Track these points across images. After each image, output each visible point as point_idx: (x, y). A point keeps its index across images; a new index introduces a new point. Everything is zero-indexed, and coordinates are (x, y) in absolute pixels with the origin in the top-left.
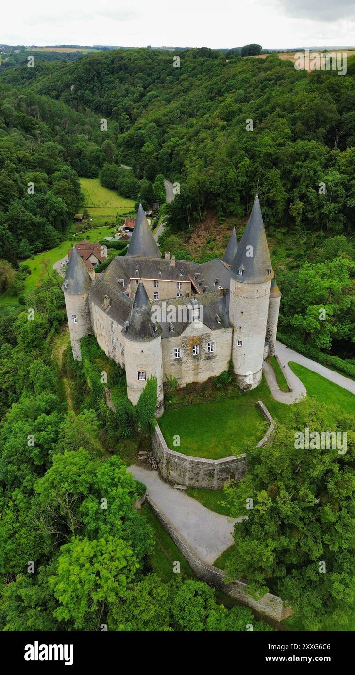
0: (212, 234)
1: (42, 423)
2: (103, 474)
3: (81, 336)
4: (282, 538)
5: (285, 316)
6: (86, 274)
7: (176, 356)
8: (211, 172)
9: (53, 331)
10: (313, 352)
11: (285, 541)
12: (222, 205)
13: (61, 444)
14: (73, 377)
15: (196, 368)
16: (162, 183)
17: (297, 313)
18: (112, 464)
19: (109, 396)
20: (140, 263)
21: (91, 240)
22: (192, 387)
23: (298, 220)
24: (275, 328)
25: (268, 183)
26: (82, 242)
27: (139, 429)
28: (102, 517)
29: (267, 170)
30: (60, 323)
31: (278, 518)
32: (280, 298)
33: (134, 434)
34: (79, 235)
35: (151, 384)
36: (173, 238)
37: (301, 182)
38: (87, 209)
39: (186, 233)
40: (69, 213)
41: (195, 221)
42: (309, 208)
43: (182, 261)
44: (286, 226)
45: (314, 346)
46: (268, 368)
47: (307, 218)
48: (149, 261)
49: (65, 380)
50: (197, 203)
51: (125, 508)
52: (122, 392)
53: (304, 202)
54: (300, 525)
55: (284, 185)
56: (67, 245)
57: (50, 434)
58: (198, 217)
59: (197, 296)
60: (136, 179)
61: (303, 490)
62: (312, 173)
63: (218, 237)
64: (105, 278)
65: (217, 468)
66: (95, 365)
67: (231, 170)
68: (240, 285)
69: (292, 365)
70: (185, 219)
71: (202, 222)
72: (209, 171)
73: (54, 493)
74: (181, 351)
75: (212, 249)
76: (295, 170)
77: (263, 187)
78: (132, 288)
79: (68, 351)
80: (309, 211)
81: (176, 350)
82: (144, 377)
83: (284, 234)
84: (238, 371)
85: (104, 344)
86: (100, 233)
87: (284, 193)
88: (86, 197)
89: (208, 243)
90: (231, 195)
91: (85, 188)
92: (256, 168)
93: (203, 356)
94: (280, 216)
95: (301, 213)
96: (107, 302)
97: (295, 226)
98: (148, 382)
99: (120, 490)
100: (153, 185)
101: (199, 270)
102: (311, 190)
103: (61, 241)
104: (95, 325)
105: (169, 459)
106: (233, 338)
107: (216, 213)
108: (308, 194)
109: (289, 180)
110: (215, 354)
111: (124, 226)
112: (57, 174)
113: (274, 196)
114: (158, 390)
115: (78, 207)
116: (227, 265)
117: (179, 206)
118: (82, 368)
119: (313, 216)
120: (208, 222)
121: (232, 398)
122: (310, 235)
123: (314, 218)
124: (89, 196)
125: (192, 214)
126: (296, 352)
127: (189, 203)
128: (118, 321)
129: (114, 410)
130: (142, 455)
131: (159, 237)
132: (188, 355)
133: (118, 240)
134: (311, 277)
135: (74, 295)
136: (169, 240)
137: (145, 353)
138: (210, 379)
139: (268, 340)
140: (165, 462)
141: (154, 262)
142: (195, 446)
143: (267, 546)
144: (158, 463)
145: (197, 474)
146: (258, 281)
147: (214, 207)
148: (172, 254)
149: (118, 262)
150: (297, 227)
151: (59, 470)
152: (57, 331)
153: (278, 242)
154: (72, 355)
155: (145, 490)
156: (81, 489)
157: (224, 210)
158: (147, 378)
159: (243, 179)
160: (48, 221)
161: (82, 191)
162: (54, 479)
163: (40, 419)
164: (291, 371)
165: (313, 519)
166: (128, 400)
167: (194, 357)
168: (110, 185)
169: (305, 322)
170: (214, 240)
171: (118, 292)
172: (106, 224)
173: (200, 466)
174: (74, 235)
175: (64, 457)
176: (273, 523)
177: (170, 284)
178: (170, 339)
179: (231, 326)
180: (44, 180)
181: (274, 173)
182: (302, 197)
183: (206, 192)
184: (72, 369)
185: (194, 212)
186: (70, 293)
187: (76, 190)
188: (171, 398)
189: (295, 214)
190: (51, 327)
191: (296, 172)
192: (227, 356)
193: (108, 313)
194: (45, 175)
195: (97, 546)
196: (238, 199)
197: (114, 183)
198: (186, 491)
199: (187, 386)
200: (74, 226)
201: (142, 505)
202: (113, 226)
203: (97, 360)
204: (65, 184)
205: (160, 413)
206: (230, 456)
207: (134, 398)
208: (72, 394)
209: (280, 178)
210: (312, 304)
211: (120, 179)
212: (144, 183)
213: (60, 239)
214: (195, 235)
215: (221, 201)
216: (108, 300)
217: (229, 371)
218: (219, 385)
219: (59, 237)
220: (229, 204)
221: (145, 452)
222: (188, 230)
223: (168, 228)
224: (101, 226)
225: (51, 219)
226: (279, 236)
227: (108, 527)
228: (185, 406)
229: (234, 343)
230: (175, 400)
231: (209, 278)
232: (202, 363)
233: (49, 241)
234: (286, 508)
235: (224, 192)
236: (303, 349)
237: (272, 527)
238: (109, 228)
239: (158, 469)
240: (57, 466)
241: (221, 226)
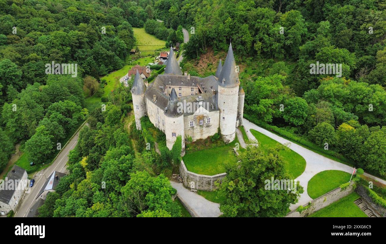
0: (210, 61)
1: (123, 160)
2: (157, 182)
3: (141, 116)
4: (241, 204)
5: (248, 105)
6: (143, 84)
7: (191, 125)
8: (210, 25)
9: (124, 115)
10: (263, 124)
11: (242, 205)
12: (216, 44)
13: (134, 169)
14: (137, 139)
15: (202, 131)
16: (181, 31)
17: (255, 104)
18: (161, 178)
19: (157, 146)
20: (171, 78)
21: (141, 65)
22: (199, 141)
23: (259, 52)
24: (242, 111)
25: (242, 32)
26: (136, 66)
27: (173, 163)
28: (156, 201)
29: (241, 24)
30: (128, 110)
31: (239, 195)
32: (244, 95)
33: (170, 165)
34: (134, 62)
35: (179, 139)
36: (189, 64)
37: (260, 31)
38: (138, 46)
39: (196, 60)
40: (127, 49)
41: (201, 53)
42: (265, 46)
43: (194, 77)
44: (252, 56)
45: (264, 121)
46: (238, 132)
47: (264, 52)
48: (176, 77)
49: (132, 140)
50: (202, 43)
51: (167, 197)
52: (164, 144)
53: (262, 42)
54: (249, 198)
55: (251, 33)
56: (127, 68)
57: (128, 164)
58: (202, 51)
59: (201, 94)
60: (166, 28)
61: (250, 181)
62: (266, 26)
63: (214, 63)
64: (153, 86)
65: (212, 179)
66: (149, 131)
67: (221, 24)
68: (223, 89)
69: (252, 131)
70: (195, 53)
71: (205, 54)
72: (208, 25)
73: (132, 191)
74: (194, 123)
75: (210, 69)
76: (257, 24)
77: (239, 34)
78: (168, 91)
79: (133, 125)
80: (265, 48)
81: (191, 122)
82: (175, 136)
83: (251, 60)
84: (223, 133)
85: (153, 120)
86: (146, 61)
87: (251, 37)
88: (137, 39)
89: (209, 66)
90: (221, 39)
91: (136, 34)
92: (235, 23)
93: (205, 125)
94: (248, 50)
95: (260, 48)
96: (155, 98)
97: (257, 56)
98: (177, 138)
99: (165, 188)
100: (176, 32)
101: (202, 81)
102: (266, 36)
103: (124, 65)
104: (148, 111)
105: (188, 176)
106: (220, 116)
107: (213, 49)
108: (264, 38)
109: (253, 30)
110: (211, 124)
111: (160, 56)
112: (120, 26)
113: (245, 39)
114: (182, 142)
115: (132, 46)
116: (217, 79)
117: (192, 45)
118: (141, 134)
119: (267, 50)
120: (208, 54)
121: (220, 147)
122: (266, 61)
123: (268, 52)
124: (139, 39)
125: (199, 50)
126: (254, 124)
127: (197, 43)
128: (161, 108)
129: (160, 153)
130: (174, 176)
131: (180, 62)
132: (197, 125)
133: (156, 65)
134: (261, 84)
135: (137, 95)
136: (186, 65)
137: (175, 123)
138: (209, 137)
139: (238, 118)
140: (186, 178)
141: (179, 77)
142: (201, 170)
143: (234, 207)
144: (183, 179)
145: (202, 183)
146: (232, 87)
147: (211, 46)
148: (189, 73)
149: (160, 77)
150: (258, 57)
151: (135, 180)
152: (126, 115)
153: (248, 65)
154: (136, 127)
155: (176, 192)
156: (146, 189)
157: (217, 47)
158: (176, 136)
159: (227, 29)
160: (116, 54)
161: (134, 36)
162: (132, 185)
163: (122, 157)
164: (251, 134)
165: (255, 195)
166: (167, 148)
167: (200, 126)
168: (151, 32)
169: (258, 108)
170: (212, 64)
171: (161, 93)
172: (149, 55)
173: (204, 179)
174: (131, 62)
175: (136, 175)
176: (237, 197)
177: (187, 89)
178: (188, 116)
179: (219, 110)
180: (112, 30)
181: (245, 26)
182: (261, 40)
183: (207, 37)
184: (136, 135)
185: (200, 49)
186: (135, 94)
187: (131, 36)
188: (189, 147)
189: (257, 49)
190: (123, 113)
191: (257, 26)
192: (217, 125)
193: (156, 104)
194: (113, 27)
195: (154, 213)
196: (225, 41)
197: (153, 31)
198: (197, 192)
199: (197, 141)
200: (131, 57)
201: (175, 199)
202: (153, 56)
203: (150, 129)
204: (125, 32)
205: (183, 154)
206: (218, 174)
207: (170, 146)
208: (137, 147)
209: (248, 29)
210: (262, 98)
211: (157, 29)
212: (171, 31)
213: (123, 64)
214: (201, 62)
215: (215, 42)
216: (156, 97)
217: (218, 133)
218: (213, 140)
219: (122, 63)
220: (220, 43)
221: (176, 174)
222: (197, 59)
223: (185, 58)
224: (146, 57)
225: (118, 53)
226: (248, 62)
227: (160, 206)
228: (196, 151)
229: (221, 118)
230: (191, 148)
231: (208, 86)
232: (204, 129)
233: (116, 65)
234: (243, 189)
235: (217, 37)
236: (258, 123)
237: (236, 199)
238: (151, 58)
239: (182, 182)
240: (133, 179)
241: (216, 56)
